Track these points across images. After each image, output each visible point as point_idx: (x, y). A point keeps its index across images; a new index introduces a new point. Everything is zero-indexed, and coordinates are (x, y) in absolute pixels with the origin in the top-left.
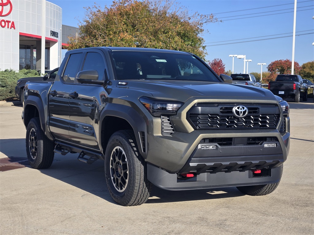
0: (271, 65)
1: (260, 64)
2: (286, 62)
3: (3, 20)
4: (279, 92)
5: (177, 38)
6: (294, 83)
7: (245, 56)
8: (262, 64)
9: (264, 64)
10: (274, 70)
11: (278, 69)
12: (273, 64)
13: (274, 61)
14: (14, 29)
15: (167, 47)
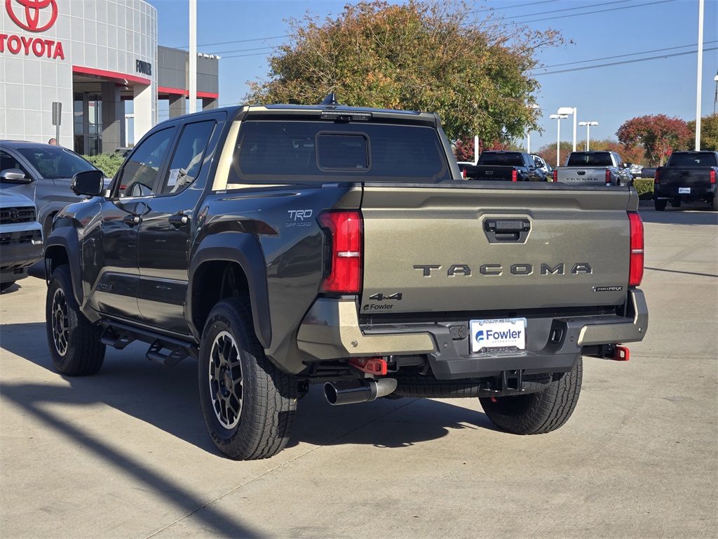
0: (624, 127)
1: (584, 123)
2: (659, 119)
3: (39, 41)
4: (680, 189)
5: (485, 82)
6: (712, 170)
7: (575, 109)
8: (589, 123)
9: (593, 123)
10: (632, 139)
11: (641, 136)
12: (631, 124)
13: (630, 119)
14: (63, 58)
15: (466, 101)
